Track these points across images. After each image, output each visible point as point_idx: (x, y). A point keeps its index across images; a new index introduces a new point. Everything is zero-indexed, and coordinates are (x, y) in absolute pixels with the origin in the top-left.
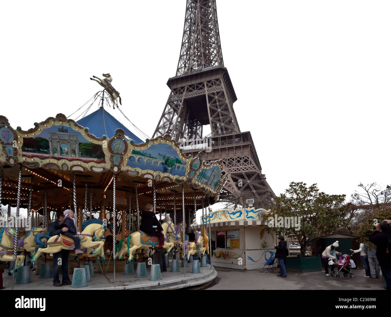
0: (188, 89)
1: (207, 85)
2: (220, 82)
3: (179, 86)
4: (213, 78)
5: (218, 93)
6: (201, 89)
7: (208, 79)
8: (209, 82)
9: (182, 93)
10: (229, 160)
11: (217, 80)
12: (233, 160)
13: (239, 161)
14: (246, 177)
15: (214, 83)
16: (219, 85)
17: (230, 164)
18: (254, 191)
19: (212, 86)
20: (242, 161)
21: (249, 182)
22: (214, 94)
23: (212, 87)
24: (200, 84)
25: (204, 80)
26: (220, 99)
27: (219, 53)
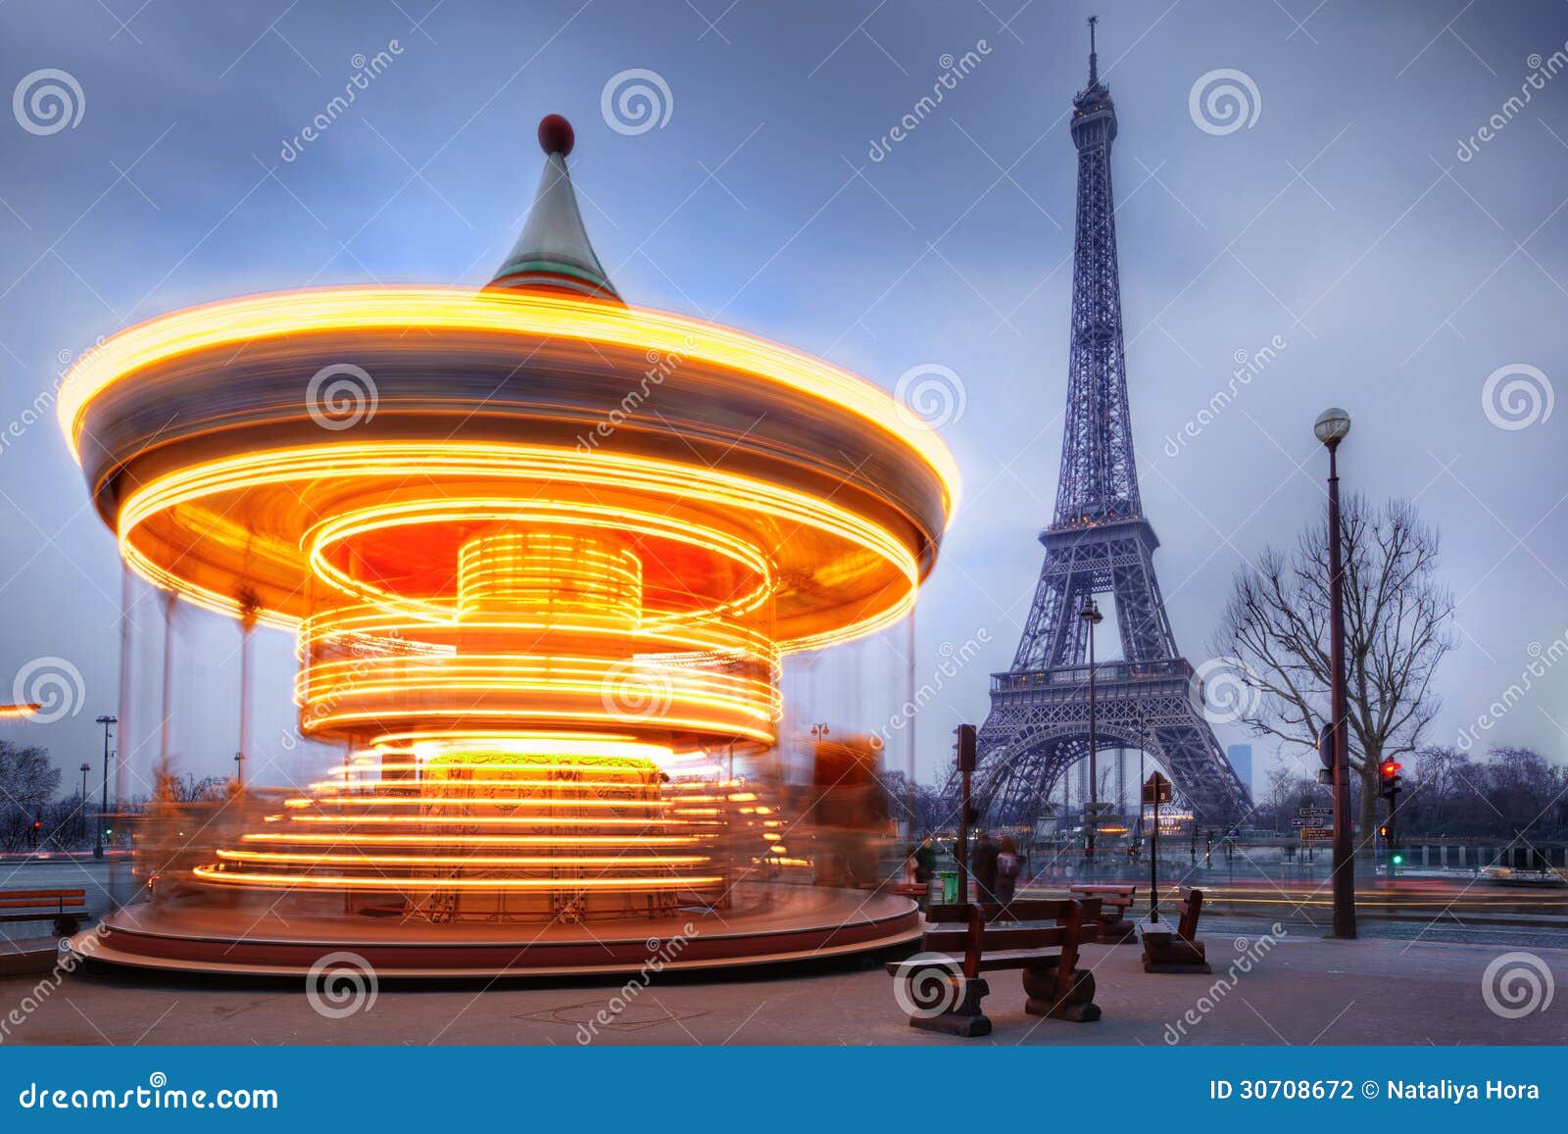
0: (1077, 553)
1: (1112, 549)
2: (1135, 545)
3: (1061, 546)
4: (1123, 537)
5: (1132, 568)
6: (1101, 556)
7: (1114, 538)
8: (1115, 543)
9: (1066, 561)
10: (1151, 702)
11: (1131, 540)
12: (1158, 702)
13: (1167, 706)
14: (1177, 734)
15: (1124, 547)
16: (1132, 552)
17: (1154, 710)
18: (1190, 759)
19: (1120, 551)
20: (1172, 706)
21: (1182, 743)
22: (1123, 569)
23: (1120, 554)
24: (1100, 545)
25: (1107, 540)
26: (1135, 580)
27: (1132, 476)
